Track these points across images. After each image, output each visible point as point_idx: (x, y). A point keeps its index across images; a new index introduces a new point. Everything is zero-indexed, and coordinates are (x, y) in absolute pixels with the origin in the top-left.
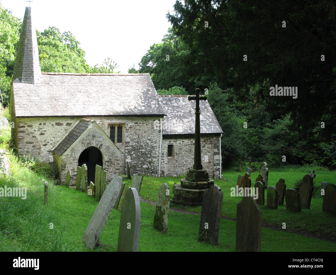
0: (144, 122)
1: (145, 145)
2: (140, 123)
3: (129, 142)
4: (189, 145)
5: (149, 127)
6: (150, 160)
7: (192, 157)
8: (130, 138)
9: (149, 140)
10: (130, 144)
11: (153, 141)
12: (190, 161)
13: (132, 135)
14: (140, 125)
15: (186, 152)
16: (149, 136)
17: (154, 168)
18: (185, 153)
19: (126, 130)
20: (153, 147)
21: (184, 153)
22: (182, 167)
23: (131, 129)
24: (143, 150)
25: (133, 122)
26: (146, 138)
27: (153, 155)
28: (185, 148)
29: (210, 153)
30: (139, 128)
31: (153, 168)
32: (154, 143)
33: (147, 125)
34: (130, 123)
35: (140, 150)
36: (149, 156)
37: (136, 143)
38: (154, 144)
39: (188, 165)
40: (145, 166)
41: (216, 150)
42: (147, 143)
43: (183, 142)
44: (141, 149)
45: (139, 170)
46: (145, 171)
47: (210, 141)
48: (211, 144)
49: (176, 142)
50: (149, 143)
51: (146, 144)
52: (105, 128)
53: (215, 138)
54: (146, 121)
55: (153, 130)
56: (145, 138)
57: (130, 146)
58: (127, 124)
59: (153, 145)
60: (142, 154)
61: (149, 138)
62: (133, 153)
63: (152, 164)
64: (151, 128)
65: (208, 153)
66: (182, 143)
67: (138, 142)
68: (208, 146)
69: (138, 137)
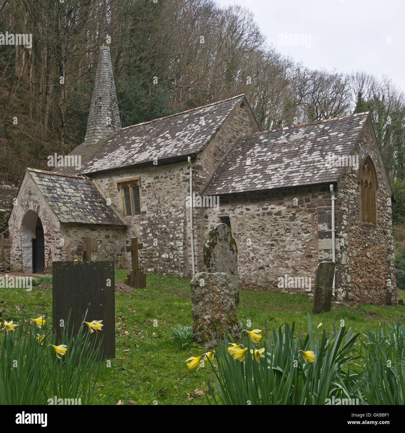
0: (168, 173)
1: (167, 217)
2: (162, 177)
3: (145, 213)
4: (258, 215)
5: (173, 182)
6: (172, 243)
7: (267, 242)
8: (147, 205)
9: (173, 206)
10: (147, 215)
11: (179, 208)
12: (262, 252)
13: (150, 199)
14: (162, 180)
15: (252, 232)
16: (174, 200)
17: (178, 260)
18: (251, 234)
19: (142, 191)
20: (177, 220)
21: (249, 233)
22: (247, 264)
23: (149, 189)
24: (164, 226)
25: (152, 177)
26: (169, 205)
27: (177, 235)
28: (250, 223)
29: (309, 234)
30: (160, 187)
31: (175, 260)
32: (180, 212)
33: (171, 179)
34: (148, 178)
35: (160, 226)
36: (171, 236)
37: (155, 214)
38: (180, 214)
39: (260, 260)
40: (164, 256)
41: (323, 227)
42: (170, 213)
43: (248, 210)
44: (160, 224)
45: (156, 262)
46: (164, 264)
47: (308, 206)
48: (310, 211)
49: (233, 210)
50: (173, 213)
51: (168, 214)
52: (115, 190)
53: (320, 197)
54: (170, 172)
55: (179, 187)
56: (167, 203)
57: (147, 220)
58: (144, 182)
59: (178, 216)
60: (162, 233)
61: (174, 203)
62: (148, 231)
63: (175, 252)
64: (176, 185)
65: (305, 233)
66: (245, 212)
67: (157, 212)
68: (305, 217)
69: (159, 203)
